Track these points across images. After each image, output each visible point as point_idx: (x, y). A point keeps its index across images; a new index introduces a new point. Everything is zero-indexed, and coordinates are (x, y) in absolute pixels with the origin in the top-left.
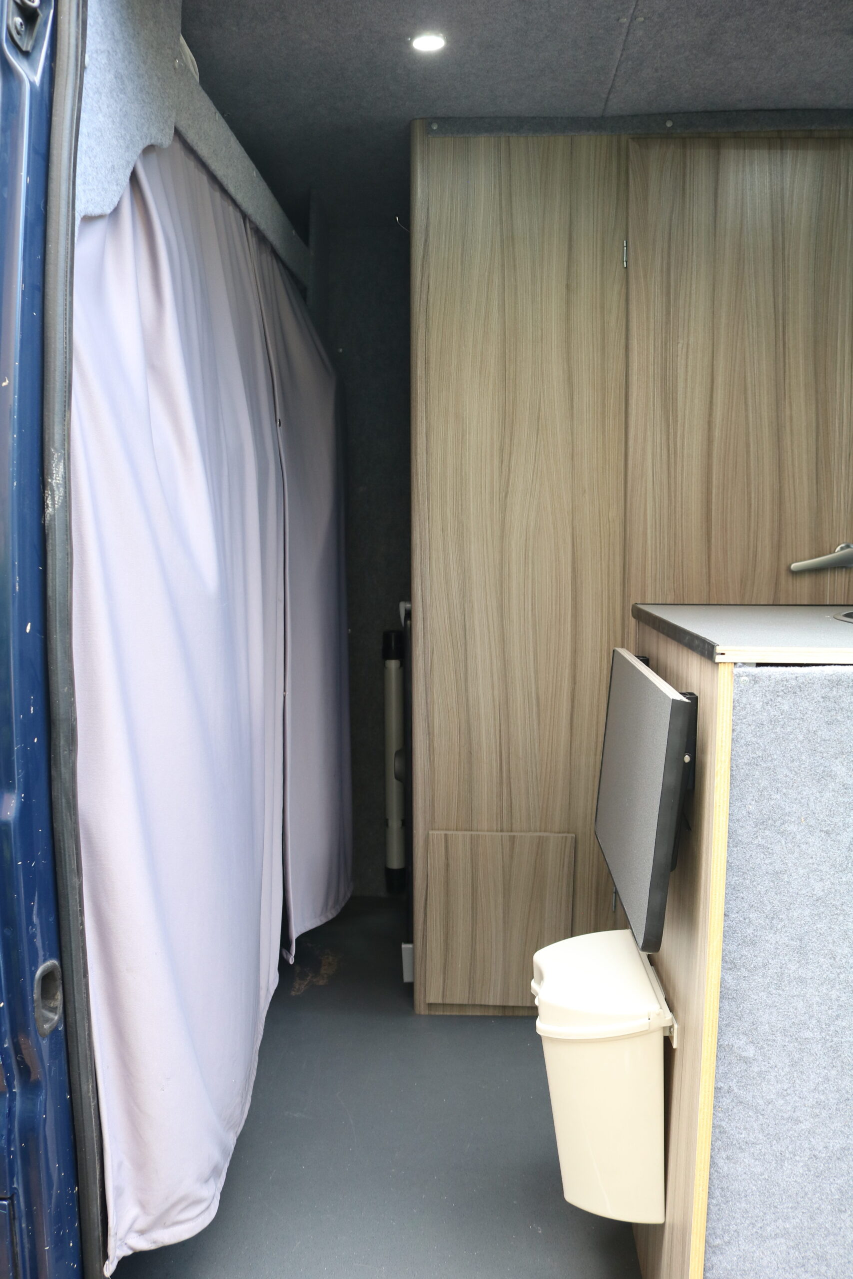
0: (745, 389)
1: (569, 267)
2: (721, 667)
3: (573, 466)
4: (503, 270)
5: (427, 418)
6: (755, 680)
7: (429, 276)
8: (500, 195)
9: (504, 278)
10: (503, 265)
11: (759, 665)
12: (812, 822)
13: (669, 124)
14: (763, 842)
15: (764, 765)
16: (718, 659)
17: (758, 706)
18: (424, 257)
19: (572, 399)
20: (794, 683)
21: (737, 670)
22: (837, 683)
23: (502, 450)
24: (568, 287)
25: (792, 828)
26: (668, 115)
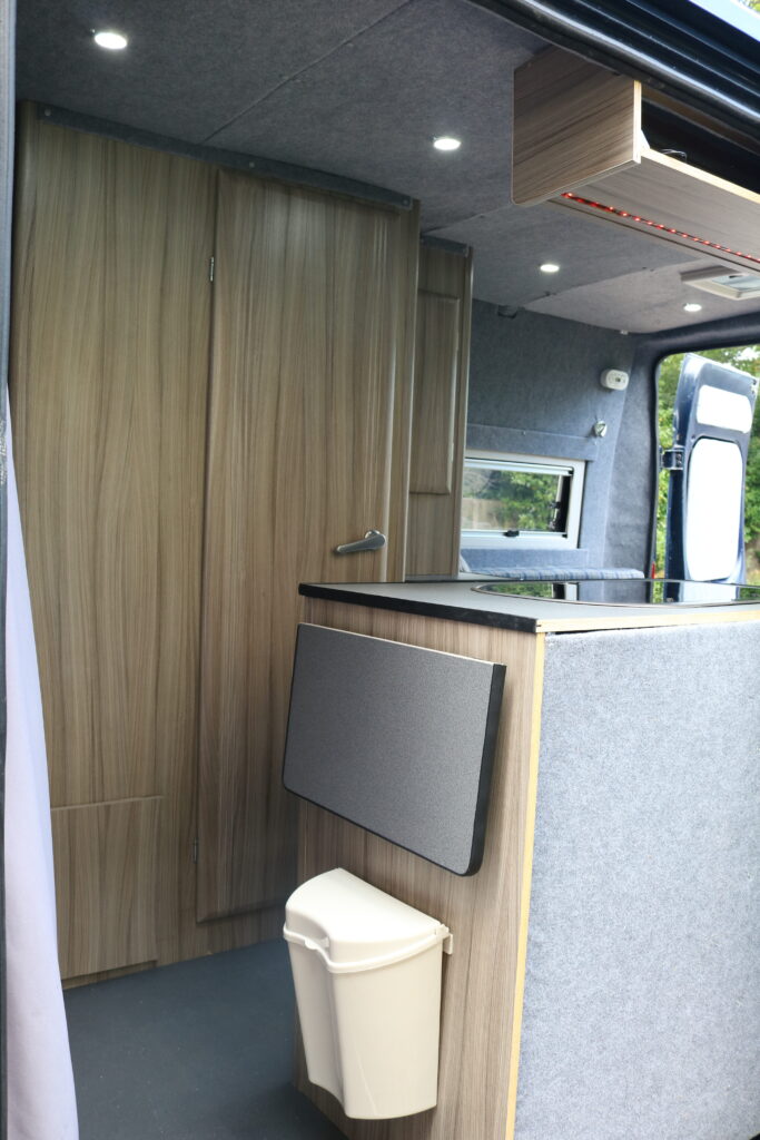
0: (303, 400)
1: (163, 273)
2: (539, 636)
3: (160, 456)
4: (105, 265)
5: (27, 399)
6: (558, 645)
7: (34, 259)
8: (106, 194)
9: (105, 275)
10: (105, 261)
11: (558, 633)
12: (583, 750)
13: (252, 165)
14: (554, 770)
15: (558, 710)
16: (538, 630)
17: (558, 665)
18: (30, 239)
19: (161, 395)
20: (580, 645)
21: (549, 638)
22: (602, 643)
23: (97, 436)
24: (162, 290)
25: (571, 756)
26: (251, 157)
